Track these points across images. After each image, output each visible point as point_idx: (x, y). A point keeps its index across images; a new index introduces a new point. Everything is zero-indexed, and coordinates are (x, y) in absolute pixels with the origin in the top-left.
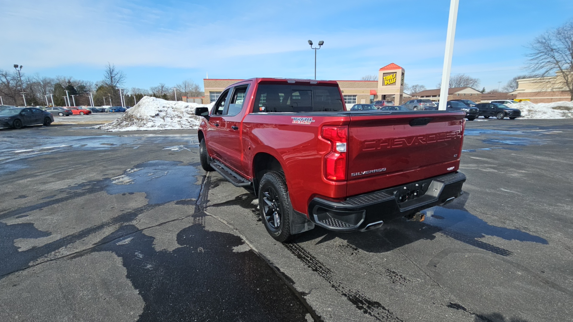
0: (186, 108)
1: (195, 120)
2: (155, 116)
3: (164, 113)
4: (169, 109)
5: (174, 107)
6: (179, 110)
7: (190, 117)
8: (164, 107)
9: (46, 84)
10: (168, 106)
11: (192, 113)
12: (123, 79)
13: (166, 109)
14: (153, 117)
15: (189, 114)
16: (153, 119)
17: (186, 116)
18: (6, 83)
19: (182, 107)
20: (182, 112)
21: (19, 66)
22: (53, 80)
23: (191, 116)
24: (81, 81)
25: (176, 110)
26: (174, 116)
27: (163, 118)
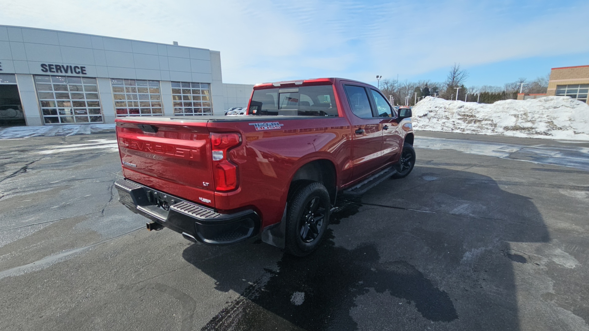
0: (459, 108)
1: (463, 122)
2: (422, 116)
3: (434, 113)
4: (441, 109)
5: (447, 107)
6: (451, 111)
7: (459, 119)
8: (436, 107)
9: (410, 87)
10: (442, 106)
11: (463, 114)
12: (464, 78)
13: (437, 109)
14: (420, 117)
15: (460, 115)
16: (419, 119)
17: (455, 118)
18: (386, 88)
19: (455, 107)
20: (453, 113)
21: (379, 77)
22: (416, 84)
23: (461, 117)
24: (437, 83)
25: (448, 110)
26: (442, 117)
27: (430, 119)
